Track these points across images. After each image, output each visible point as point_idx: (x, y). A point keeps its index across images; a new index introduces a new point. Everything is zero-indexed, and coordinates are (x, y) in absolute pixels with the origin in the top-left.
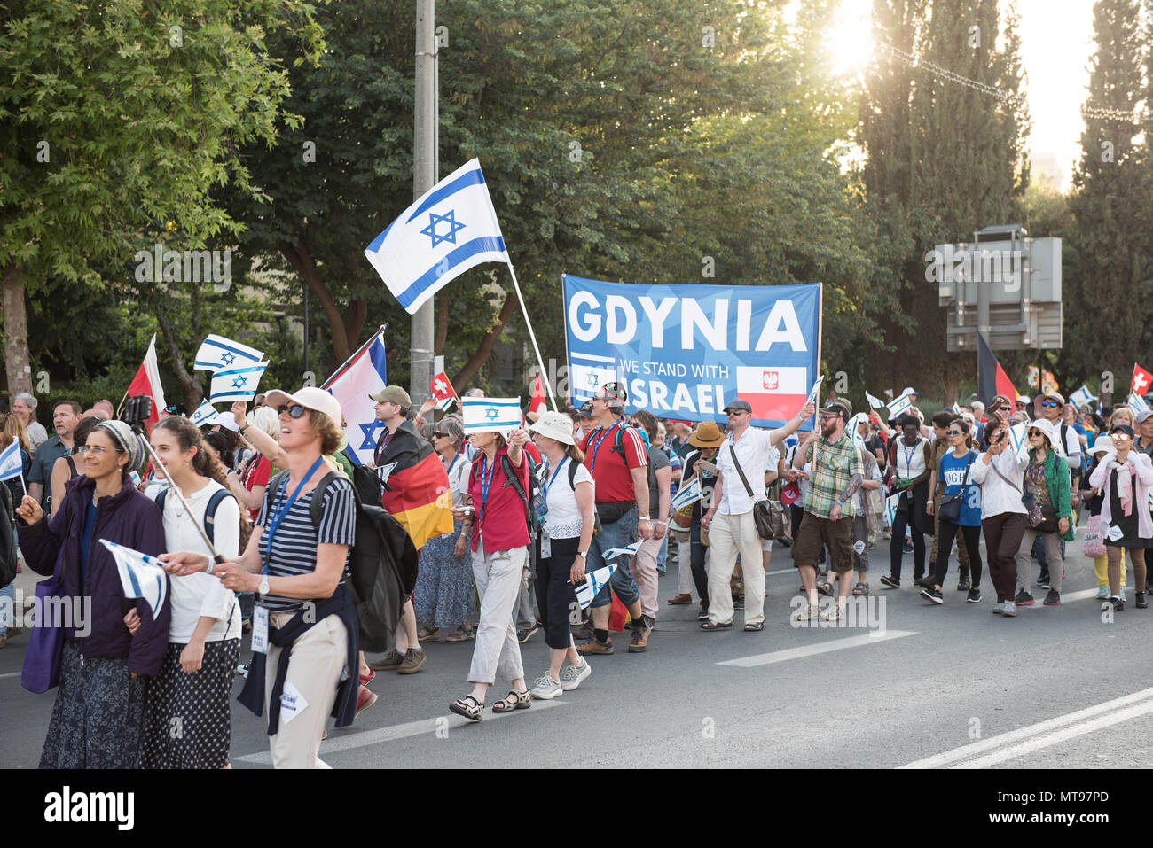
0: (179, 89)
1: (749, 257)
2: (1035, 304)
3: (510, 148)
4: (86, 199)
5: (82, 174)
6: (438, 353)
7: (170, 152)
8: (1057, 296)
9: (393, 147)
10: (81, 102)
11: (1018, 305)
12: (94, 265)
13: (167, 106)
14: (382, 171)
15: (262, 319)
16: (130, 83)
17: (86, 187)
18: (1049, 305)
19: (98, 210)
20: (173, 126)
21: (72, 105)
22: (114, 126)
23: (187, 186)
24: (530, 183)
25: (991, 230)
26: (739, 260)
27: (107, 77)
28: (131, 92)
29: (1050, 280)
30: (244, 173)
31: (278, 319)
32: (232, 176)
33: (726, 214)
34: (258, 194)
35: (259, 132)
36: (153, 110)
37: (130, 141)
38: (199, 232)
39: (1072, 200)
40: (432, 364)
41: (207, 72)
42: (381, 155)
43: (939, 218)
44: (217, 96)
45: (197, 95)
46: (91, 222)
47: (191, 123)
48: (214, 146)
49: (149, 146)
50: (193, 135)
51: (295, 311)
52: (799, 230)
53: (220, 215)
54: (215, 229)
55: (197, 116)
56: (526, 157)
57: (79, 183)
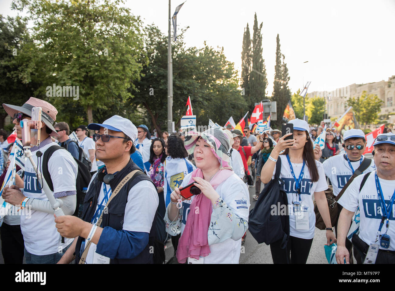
0: (120, 68)
1: (225, 105)
2: (272, 113)
3: (185, 83)
4: (102, 91)
5: (101, 86)
6: (173, 121)
7: (119, 81)
8: (276, 111)
9: (163, 83)
10: (100, 71)
11: (269, 113)
12: (105, 105)
13: (118, 71)
14: (161, 87)
15: (141, 118)
16: (110, 67)
17: (102, 89)
18: (274, 113)
19: (105, 93)
20: (119, 75)
21: (99, 72)
22: (107, 76)
23: (122, 88)
24: (189, 89)
25: (264, 100)
26: (223, 106)
27: (105, 66)
28: (110, 68)
29: (274, 109)
30: (134, 86)
31: (143, 118)
32: (131, 87)
33: (222, 97)
34: (137, 90)
35: (137, 77)
36: (115, 72)
37: (111, 79)
38: (125, 97)
39: (272, 97)
40: (172, 123)
41: (126, 64)
42: (161, 85)
43: (255, 99)
44: (128, 69)
45: (124, 69)
46: (104, 96)
47: (123, 75)
48: (128, 80)
49: (114, 80)
50: (123, 77)
51: (146, 117)
52: (235, 99)
53: (130, 94)
54: (128, 97)
55: (124, 73)
56: (188, 85)
57: (101, 88)
